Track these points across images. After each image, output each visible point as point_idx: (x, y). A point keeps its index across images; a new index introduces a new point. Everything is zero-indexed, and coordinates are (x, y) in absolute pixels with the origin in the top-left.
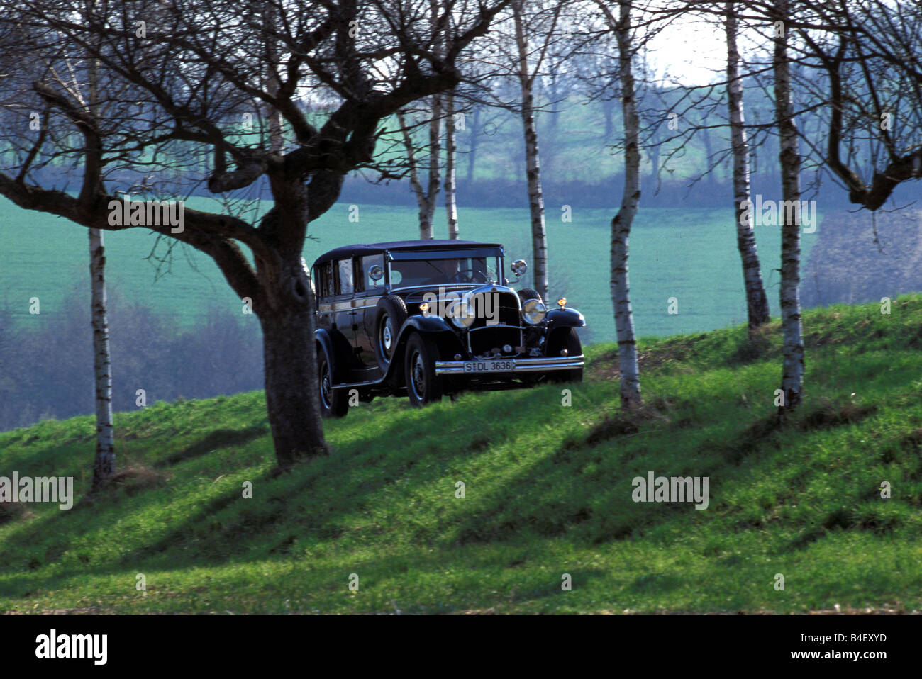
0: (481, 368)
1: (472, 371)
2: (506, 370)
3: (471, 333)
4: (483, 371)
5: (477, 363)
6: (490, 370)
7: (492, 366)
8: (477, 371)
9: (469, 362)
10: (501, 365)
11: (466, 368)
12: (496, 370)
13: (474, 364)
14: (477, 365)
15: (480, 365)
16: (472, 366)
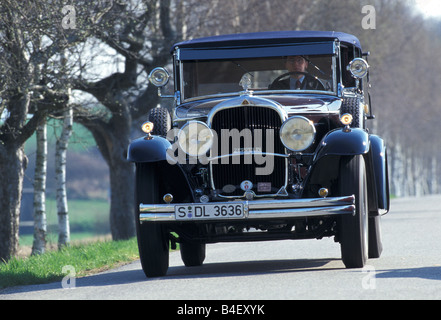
0: (199, 213)
1: (186, 218)
2: (235, 216)
4: (202, 217)
6: (212, 216)
7: (215, 211)
8: (194, 217)
9: (182, 205)
10: (229, 210)
11: (178, 213)
12: (221, 216)
13: (190, 208)
14: (193, 210)
15: (198, 210)
16: (186, 211)
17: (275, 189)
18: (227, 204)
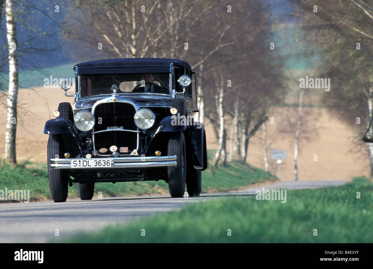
0: (85, 164)
1: (78, 167)
2: (106, 166)
3: (95, 135)
4: (87, 167)
5: (82, 161)
6: (93, 166)
7: (94, 163)
8: (82, 167)
9: (75, 160)
10: (103, 163)
11: (72, 164)
12: (98, 166)
13: (80, 161)
14: (82, 162)
15: (85, 163)
16: (78, 163)
17: (130, 151)
18: (102, 159)
